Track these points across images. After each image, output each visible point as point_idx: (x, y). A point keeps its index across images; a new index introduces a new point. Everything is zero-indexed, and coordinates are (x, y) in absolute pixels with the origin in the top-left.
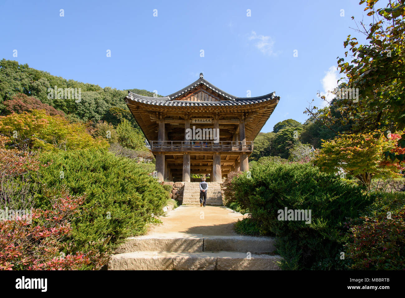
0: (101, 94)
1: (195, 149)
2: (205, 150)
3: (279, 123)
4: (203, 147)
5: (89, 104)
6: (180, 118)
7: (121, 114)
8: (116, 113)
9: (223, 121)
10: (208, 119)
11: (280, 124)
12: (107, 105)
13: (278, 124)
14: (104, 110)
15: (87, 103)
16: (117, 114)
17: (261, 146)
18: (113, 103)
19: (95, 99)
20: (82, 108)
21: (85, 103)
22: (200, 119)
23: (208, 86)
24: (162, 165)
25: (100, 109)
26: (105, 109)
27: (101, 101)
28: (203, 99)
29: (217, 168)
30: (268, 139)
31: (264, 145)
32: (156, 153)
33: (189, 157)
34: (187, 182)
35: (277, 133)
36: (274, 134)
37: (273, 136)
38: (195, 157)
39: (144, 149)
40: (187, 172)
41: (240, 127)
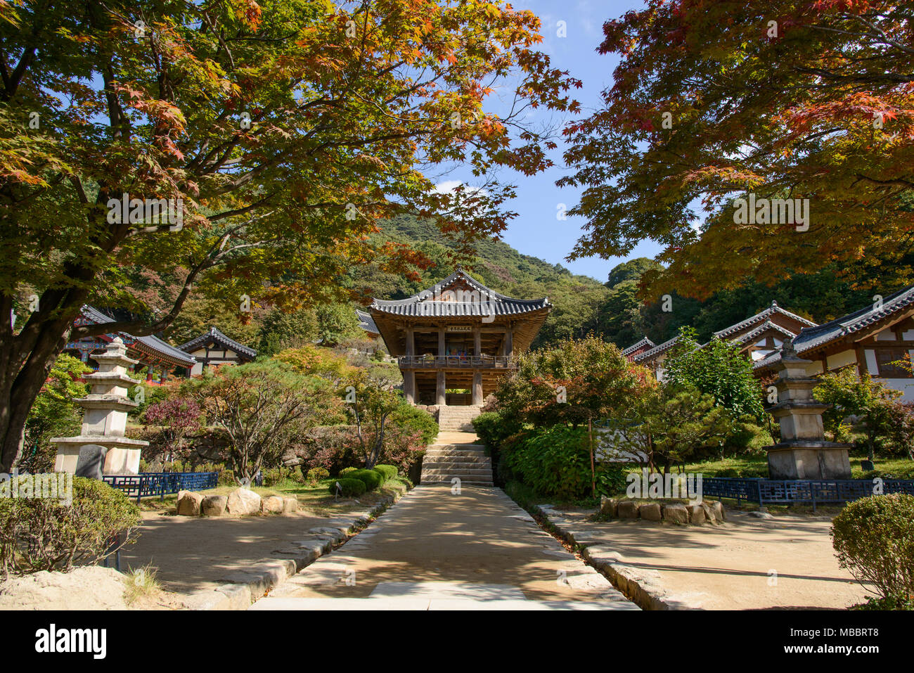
1: (452, 366)
2: (463, 366)
3: (621, 265)
4: (461, 363)
6: (433, 326)
9: (486, 329)
10: (467, 327)
11: (622, 269)
13: (619, 268)
22: (457, 327)
23: (467, 282)
24: (412, 383)
29: (478, 389)
30: (593, 304)
31: (583, 315)
32: (404, 370)
33: (444, 375)
34: (442, 405)
35: (610, 292)
36: (607, 290)
37: (602, 297)
38: (451, 373)
39: (359, 332)
40: (441, 393)
41: (507, 336)
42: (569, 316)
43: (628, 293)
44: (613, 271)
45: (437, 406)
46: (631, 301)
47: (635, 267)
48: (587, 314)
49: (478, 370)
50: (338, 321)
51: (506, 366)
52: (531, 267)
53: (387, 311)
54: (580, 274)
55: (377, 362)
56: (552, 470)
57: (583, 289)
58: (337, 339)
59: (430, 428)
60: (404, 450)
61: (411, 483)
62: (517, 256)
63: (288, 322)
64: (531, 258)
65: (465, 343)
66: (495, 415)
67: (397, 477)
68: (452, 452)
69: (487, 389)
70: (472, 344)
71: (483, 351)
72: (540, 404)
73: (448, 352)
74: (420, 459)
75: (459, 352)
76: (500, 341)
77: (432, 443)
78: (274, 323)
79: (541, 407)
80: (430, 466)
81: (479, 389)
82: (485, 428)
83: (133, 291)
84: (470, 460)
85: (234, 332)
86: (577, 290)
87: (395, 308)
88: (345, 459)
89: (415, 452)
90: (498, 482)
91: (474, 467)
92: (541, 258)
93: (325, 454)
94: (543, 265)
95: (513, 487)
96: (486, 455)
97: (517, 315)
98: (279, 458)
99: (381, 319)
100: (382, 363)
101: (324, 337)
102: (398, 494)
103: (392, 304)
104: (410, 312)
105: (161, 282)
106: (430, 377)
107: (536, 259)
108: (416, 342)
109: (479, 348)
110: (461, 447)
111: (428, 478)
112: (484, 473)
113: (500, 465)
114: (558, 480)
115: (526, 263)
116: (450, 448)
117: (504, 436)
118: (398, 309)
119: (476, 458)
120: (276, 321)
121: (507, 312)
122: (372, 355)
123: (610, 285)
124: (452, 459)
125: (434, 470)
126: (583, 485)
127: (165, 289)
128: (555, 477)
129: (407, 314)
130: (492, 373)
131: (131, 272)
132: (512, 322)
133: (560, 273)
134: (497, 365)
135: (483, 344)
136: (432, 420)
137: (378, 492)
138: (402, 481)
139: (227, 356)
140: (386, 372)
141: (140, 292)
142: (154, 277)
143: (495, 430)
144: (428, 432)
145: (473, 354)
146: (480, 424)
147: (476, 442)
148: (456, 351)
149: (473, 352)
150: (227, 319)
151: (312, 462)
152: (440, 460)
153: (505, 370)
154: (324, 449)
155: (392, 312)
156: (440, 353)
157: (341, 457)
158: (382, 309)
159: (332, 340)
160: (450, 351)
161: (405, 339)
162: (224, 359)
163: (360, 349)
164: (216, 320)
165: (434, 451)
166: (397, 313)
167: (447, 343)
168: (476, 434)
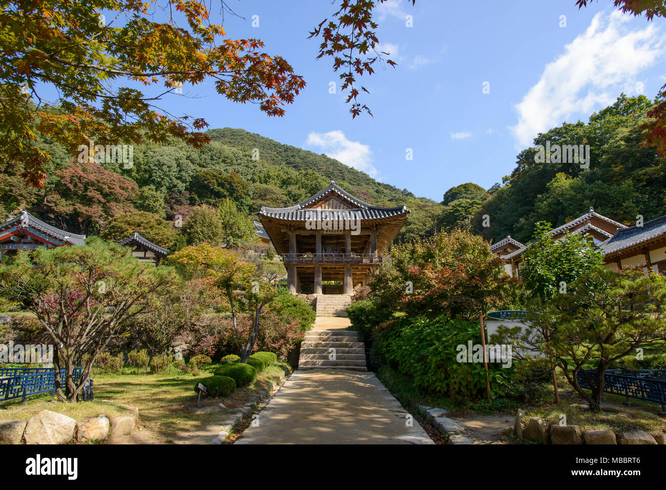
0: (183, 149)
1: (327, 262)
2: (336, 262)
3: (453, 188)
4: (335, 259)
5: (168, 167)
7: (215, 181)
8: (208, 179)
11: (454, 191)
12: (193, 167)
13: (451, 190)
14: (189, 176)
15: (166, 166)
16: (210, 182)
17: (421, 228)
18: (202, 162)
19: (176, 160)
20: (158, 173)
21: (163, 165)
23: (339, 193)
24: (294, 277)
25: (183, 173)
26: (191, 174)
27: (184, 161)
28: (334, 207)
30: (433, 217)
31: (425, 225)
32: (288, 266)
33: (321, 270)
34: (319, 294)
35: (446, 208)
36: (443, 207)
37: (440, 212)
38: (326, 268)
39: (255, 238)
40: (319, 284)
41: (372, 238)
42: (415, 226)
43: (460, 209)
44: (447, 193)
45: (315, 295)
46: (462, 214)
47: (463, 190)
48: (428, 225)
49: (348, 265)
50: (239, 229)
51: (371, 261)
52: (385, 191)
53: (273, 216)
54: (421, 196)
55: (269, 261)
56: (438, 367)
57: (425, 206)
58: (238, 243)
59: (308, 315)
60: (283, 337)
61: (289, 368)
62: (374, 183)
63: (199, 230)
64: (385, 185)
65: (338, 243)
66: (367, 304)
67: (276, 363)
68: (329, 338)
69: (356, 281)
70: (344, 244)
71: (353, 250)
72: (419, 294)
73: (324, 251)
74: (298, 345)
75: (333, 251)
76: (366, 242)
77: (309, 329)
78: (188, 230)
79: (421, 297)
80: (309, 351)
81: (349, 280)
82: (358, 316)
83: (82, 207)
84: (346, 346)
85: (156, 238)
86: (421, 207)
87: (280, 214)
88: (228, 345)
89: (293, 339)
90: (372, 367)
91: (348, 352)
92: (392, 185)
93: (209, 341)
94: (394, 190)
95: (388, 374)
96: (359, 340)
97: (381, 219)
98: (168, 345)
99: (269, 224)
100: (273, 261)
101: (228, 242)
102: (274, 384)
103: (278, 211)
104: (292, 218)
105: (103, 200)
106: (310, 271)
107: (388, 186)
108: (298, 242)
109: (349, 248)
110: (337, 333)
111: (306, 363)
112: (358, 358)
113: (373, 350)
114: (446, 378)
115: (381, 188)
116: (327, 334)
117: (377, 323)
118: (282, 215)
119: (351, 343)
120: (190, 229)
121: (372, 217)
122: (265, 256)
123: (445, 203)
124: (329, 344)
125: (312, 355)
126: (475, 385)
127: (106, 205)
128: (443, 375)
129: (290, 219)
130: (360, 268)
131: (81, 192)
132: (376, 226)
133: (407, 195)
134: (365, 261)
135: (352, 244)
136: (310, 309)
137: (252, 387)
138: (281, 366)
139: (147, 256)
140: (275, 268)
141: (87, 208)
142: (97, 196)
143: (367, 317)
144: (306, 319)
145: (344, 252)
146: (354, 312)
147: (349, 328)
148: (330, 250)
149: (344, 251)
150: (151, 227)
151: (197, 349)
152: (317, 345)
153: (371, 265)
154: (209, 336)
155: (277, 217)
156: (317, 251)
157: (225, 343)
158: (269, 215)
159: (234, 244)
160: (325, 250)
161: (288, 240)
162: (145, 258)
163: (256, 251)
164: (142, 228)
165: (311, 337)
166: (281, 218)
167: (323, 243)
168: (349, 320)
